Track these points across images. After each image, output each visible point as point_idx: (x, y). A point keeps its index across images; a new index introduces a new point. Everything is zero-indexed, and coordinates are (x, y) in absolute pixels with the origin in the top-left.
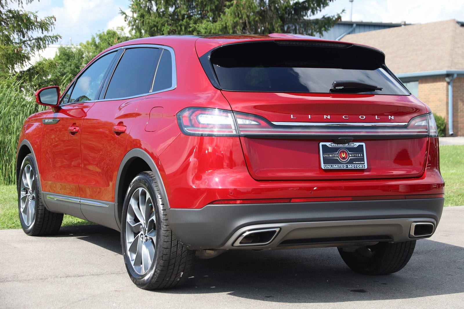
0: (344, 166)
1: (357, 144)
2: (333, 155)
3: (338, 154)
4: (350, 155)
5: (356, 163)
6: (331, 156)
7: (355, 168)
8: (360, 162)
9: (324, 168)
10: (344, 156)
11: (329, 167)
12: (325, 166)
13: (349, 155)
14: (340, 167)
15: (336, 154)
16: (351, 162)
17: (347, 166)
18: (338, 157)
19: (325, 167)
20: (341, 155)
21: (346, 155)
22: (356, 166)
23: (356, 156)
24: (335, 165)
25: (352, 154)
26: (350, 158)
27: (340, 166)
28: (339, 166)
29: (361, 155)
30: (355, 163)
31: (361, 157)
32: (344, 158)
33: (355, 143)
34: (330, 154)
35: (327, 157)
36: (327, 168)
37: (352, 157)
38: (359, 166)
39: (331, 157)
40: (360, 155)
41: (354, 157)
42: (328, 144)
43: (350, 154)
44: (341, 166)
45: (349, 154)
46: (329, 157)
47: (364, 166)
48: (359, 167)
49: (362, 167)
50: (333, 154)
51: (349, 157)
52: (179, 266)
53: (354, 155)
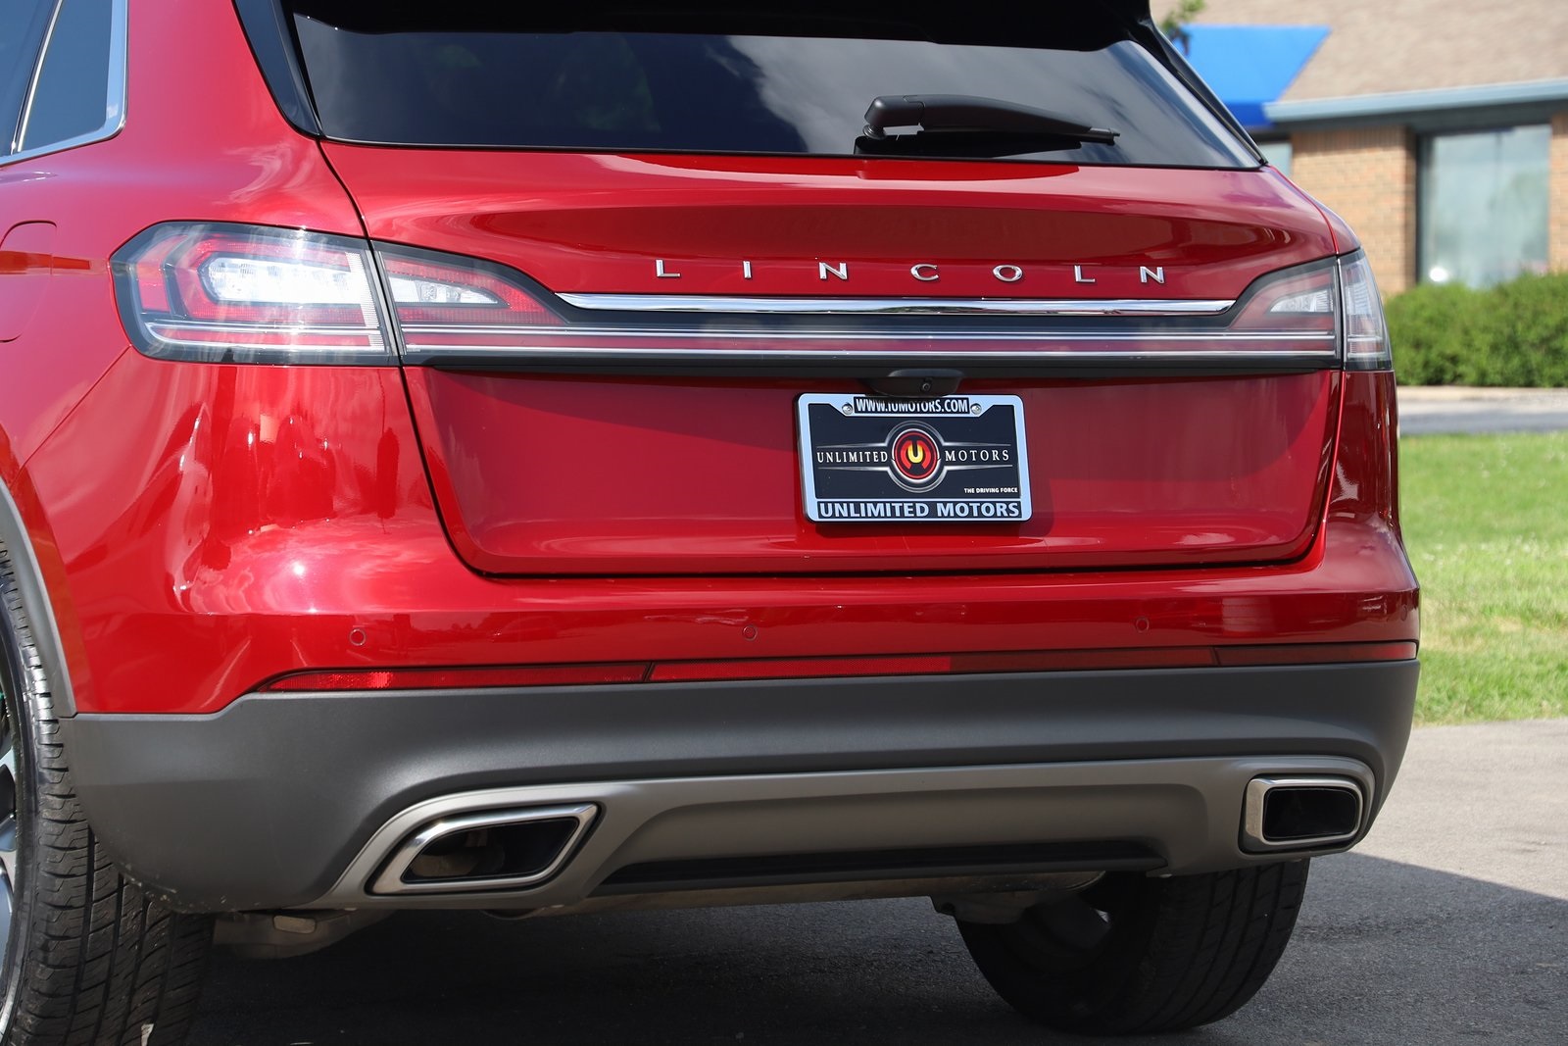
0: (918, 506)
1: (982, 403)
2: (865, 456)
3: (888, 449)
4: (950, 456)
5: (978, 490)
6: (853, 458)
7: (971, 514)
8: (997, 490)
9: (820, 516)
10: (917, 459)
11: (843, 510)
12: (822, 505)
13: (943, 456)
14: (898, 514)
15: (879, 449)
16: (953, 487)
17: (933, 507)
18: (888, 464)
19: (823, 513)
20: (903, 453)
21: (928, 454)
22: (975, 506)
23: (979, 461)
24: (875, 504)
25: (957, 449)
26: (947, 468)
27: (897, 506)
28: (893, 509)
29: (1000, 455)
30: (972, 491)
31: (1001, 462)
32: (917, 470)
33: (973, 399)
34: (847, 450)
35: (835, 464)
36: (833, 516)
37: (958, 462)
38: (991, 506)
39: (853, 464)
40: (995, 456)
41: (969, 462)
42: (840, 401)
43: (950, 449)
44: (902, 508)
45: (943, 449)
46: (842, 464)
47: (1019, 507)
48: (992, 513)
49: (1008, 510)
50: (864, 450)
51: (944, 463)
52: (132, 992)
53: (970, 455)
